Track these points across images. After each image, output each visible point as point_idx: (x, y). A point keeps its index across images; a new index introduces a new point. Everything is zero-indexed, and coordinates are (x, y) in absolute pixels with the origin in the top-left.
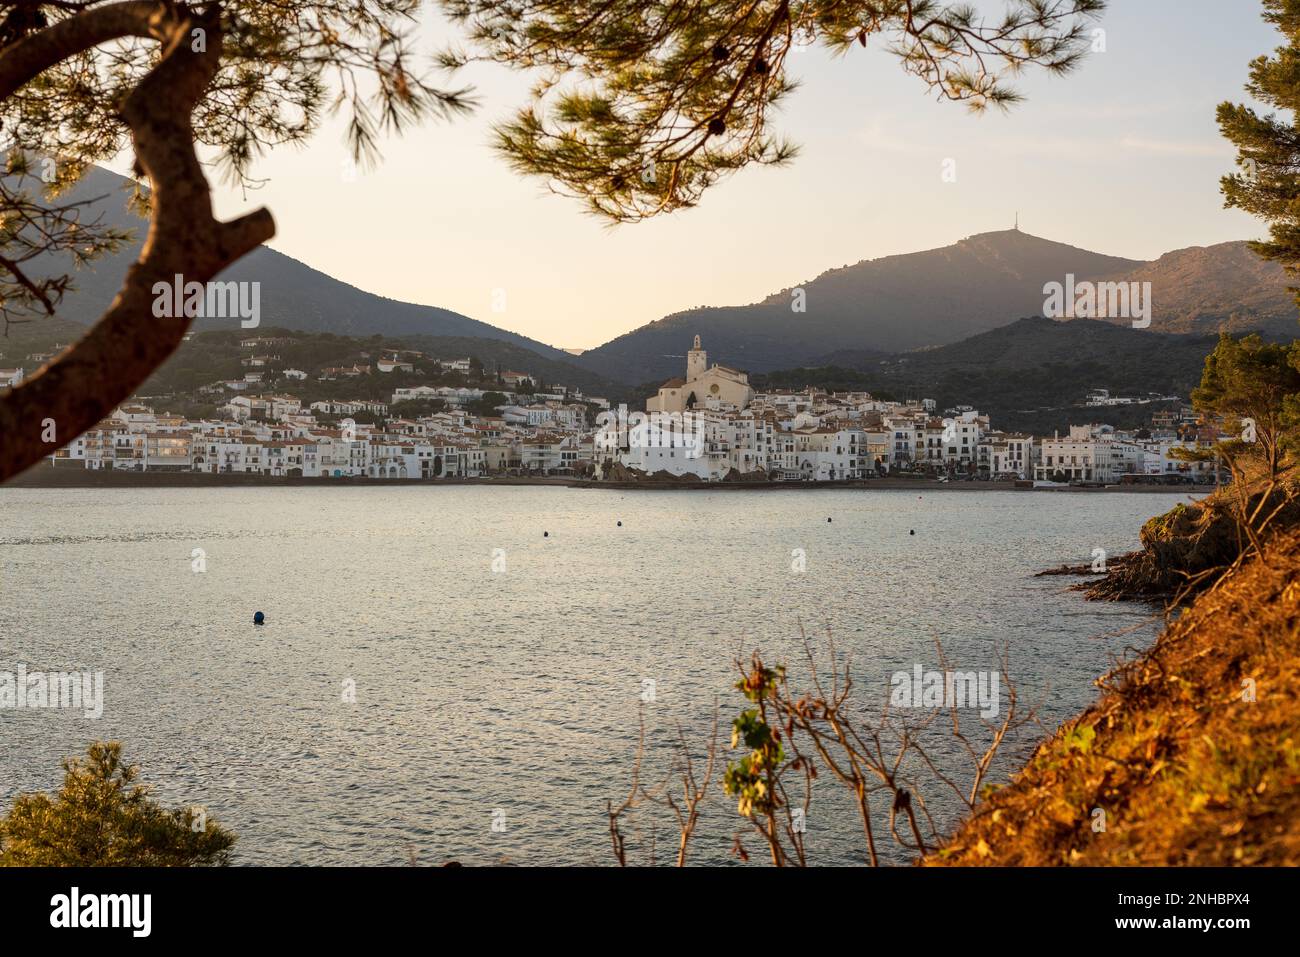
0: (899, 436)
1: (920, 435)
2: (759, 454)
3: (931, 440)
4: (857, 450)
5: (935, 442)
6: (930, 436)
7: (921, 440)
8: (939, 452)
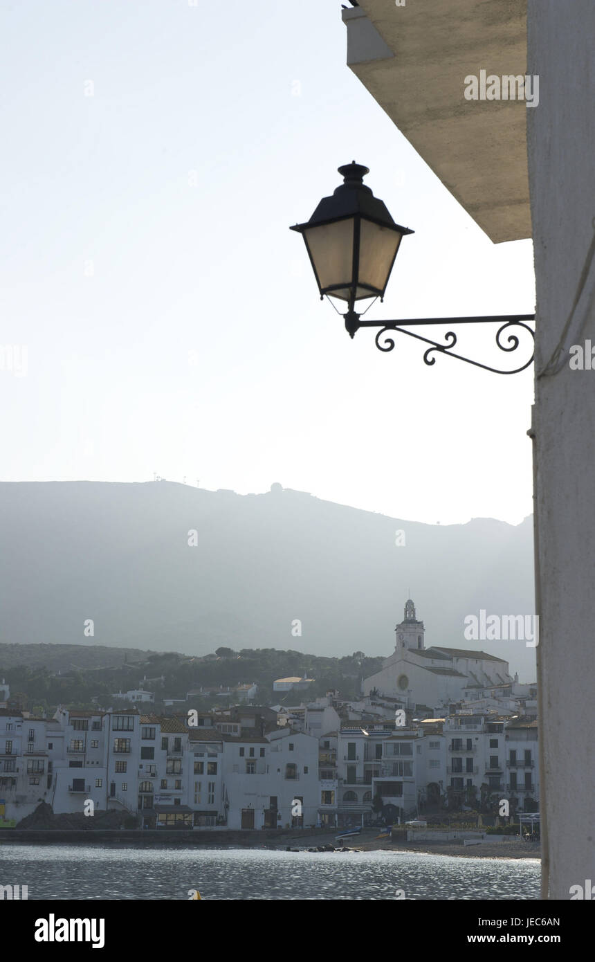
0: (456, 745)
1: (494, 744)
2: (119, 779)
3: (513, 753)
4: (360, 773)
5: (520, 757)
6: (513, 745)
7: (494, 752)
8: (528, 777)
